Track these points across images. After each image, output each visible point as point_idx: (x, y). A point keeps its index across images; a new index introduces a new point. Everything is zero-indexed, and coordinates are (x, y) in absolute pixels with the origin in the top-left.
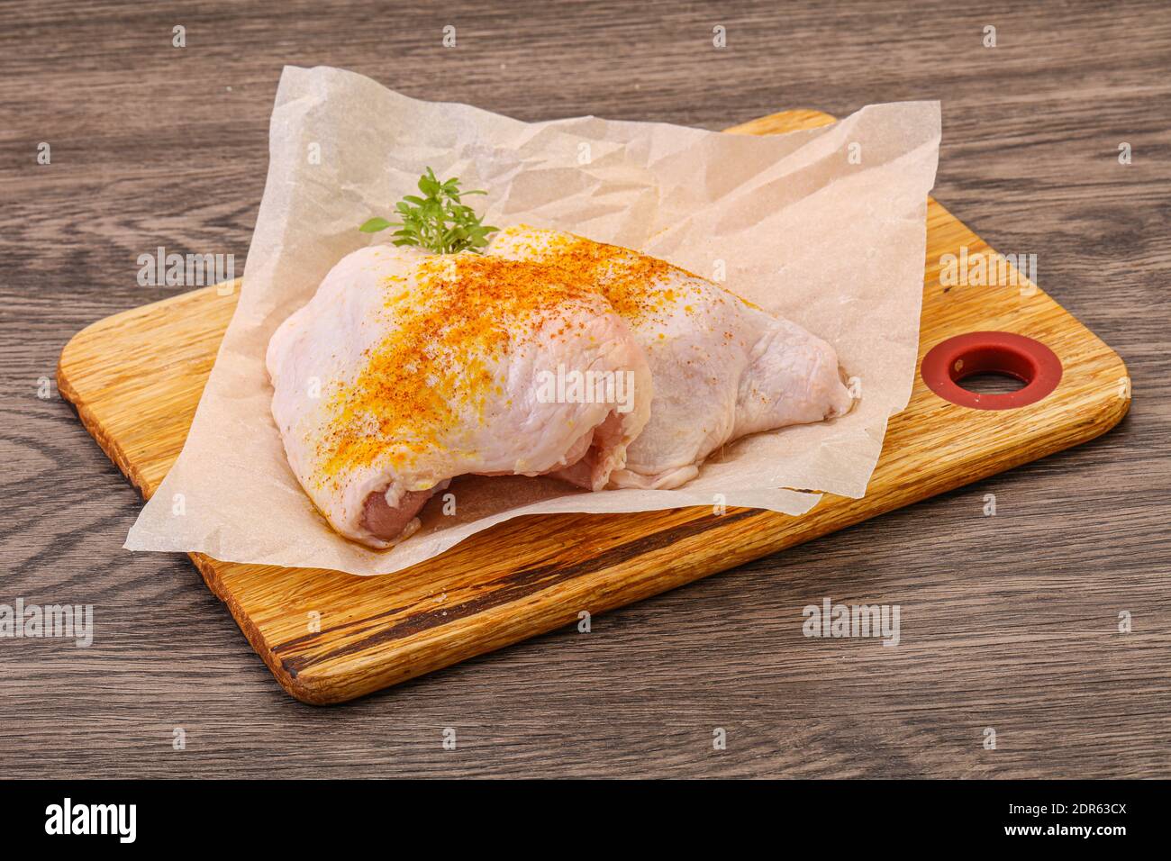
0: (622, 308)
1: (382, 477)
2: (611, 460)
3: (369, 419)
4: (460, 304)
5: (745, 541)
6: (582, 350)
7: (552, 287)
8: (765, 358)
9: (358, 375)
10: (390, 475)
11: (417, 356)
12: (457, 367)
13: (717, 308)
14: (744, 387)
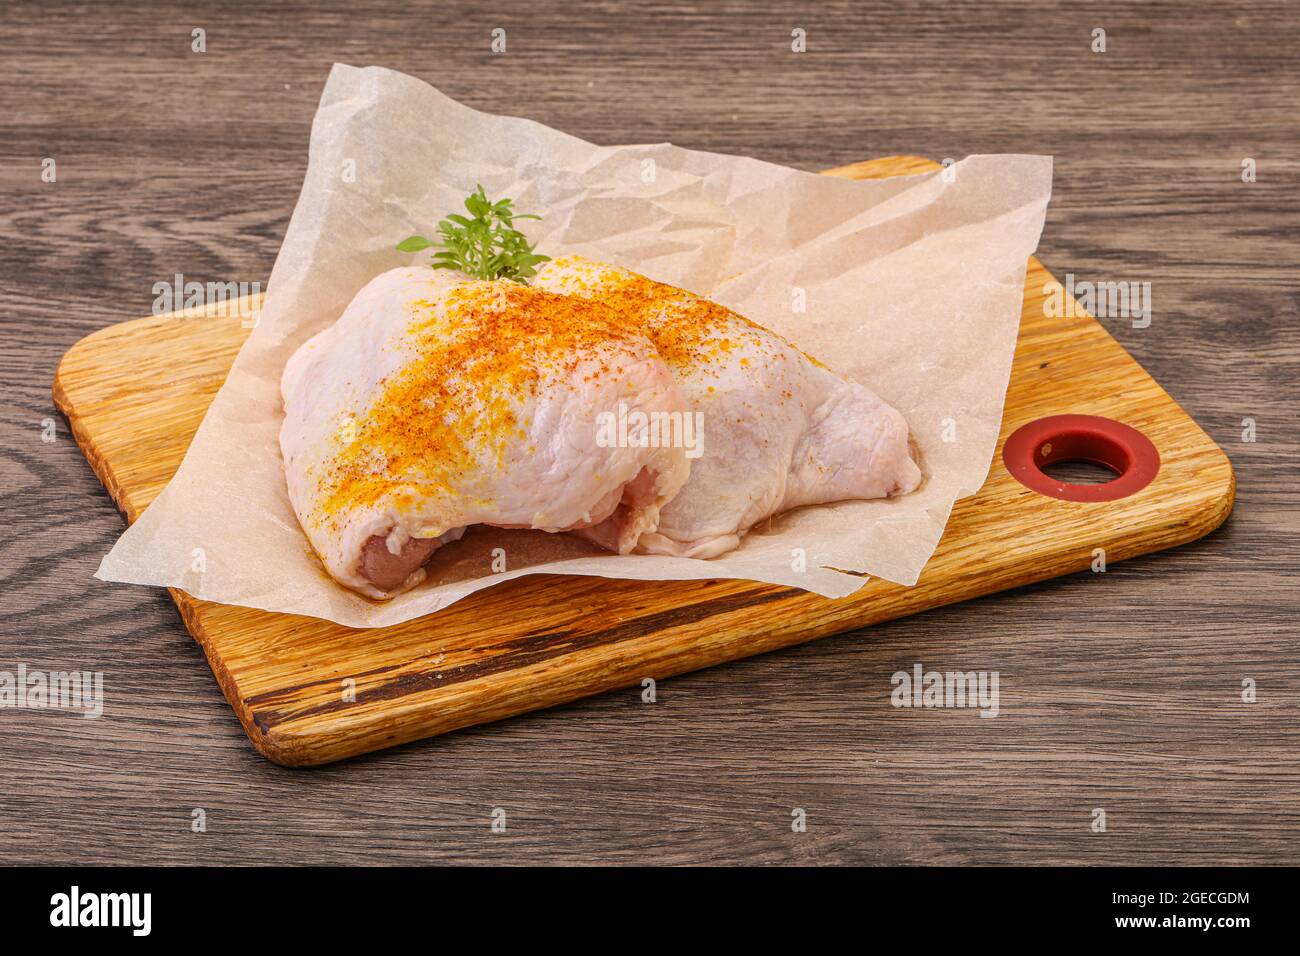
0: (670, 355)
1: (385, 519)
2: (641, 521)
3: (377, 456)
4: (489, 336)
5: (783, 624)
6: (618, 397)
7: (593, 325)
8: (827, 423)
9: (371, 406)
10: (392, 518)
11: (436, 390)
12: (478, 405)
13: (776, 363)
14: (800, 454)
